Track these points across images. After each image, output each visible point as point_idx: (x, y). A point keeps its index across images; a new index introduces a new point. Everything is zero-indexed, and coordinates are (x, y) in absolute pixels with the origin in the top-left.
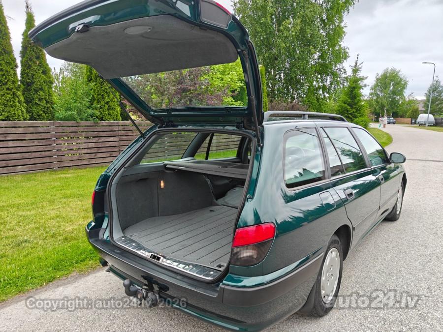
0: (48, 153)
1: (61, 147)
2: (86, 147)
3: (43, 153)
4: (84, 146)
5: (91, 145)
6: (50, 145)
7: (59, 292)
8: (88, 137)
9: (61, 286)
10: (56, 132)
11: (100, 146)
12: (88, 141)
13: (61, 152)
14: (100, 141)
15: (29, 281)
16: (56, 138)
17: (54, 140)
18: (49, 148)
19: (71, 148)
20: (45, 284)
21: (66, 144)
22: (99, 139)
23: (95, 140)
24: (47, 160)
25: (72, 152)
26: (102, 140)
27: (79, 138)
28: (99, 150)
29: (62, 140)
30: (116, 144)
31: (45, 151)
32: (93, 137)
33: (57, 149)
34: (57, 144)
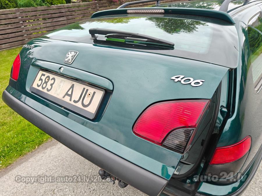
0: (20, 33)
1: (28, 28)
2: (46, 27)
3: (17, 33)
4: (44, 26)
5: (48, 25)
6: (20, 27)
7: (47, 153)
8: (45, 19)
9: (48, 147)
10: (22, 17)
11: (55, 25)
12: (46, 22)
13: (29, 32)
14: (54, 21)
15: (25, 146)
16: (23, 22)
17: (22, 23)
18: (20, 29)
19: (35, 28)
20: (37, 147)
21: (31, 25)
22: (53, 20)
23: (50, 20)
24: (20, 38)
25: (36, 31)
26: (55, 20)
27: (39, 20)
28: (54, 28)
29: (27, 23)
30: (65, 22)
31: (18, 32)
32: (49, 18)
33: (25, 30)
34: (25, 26)
